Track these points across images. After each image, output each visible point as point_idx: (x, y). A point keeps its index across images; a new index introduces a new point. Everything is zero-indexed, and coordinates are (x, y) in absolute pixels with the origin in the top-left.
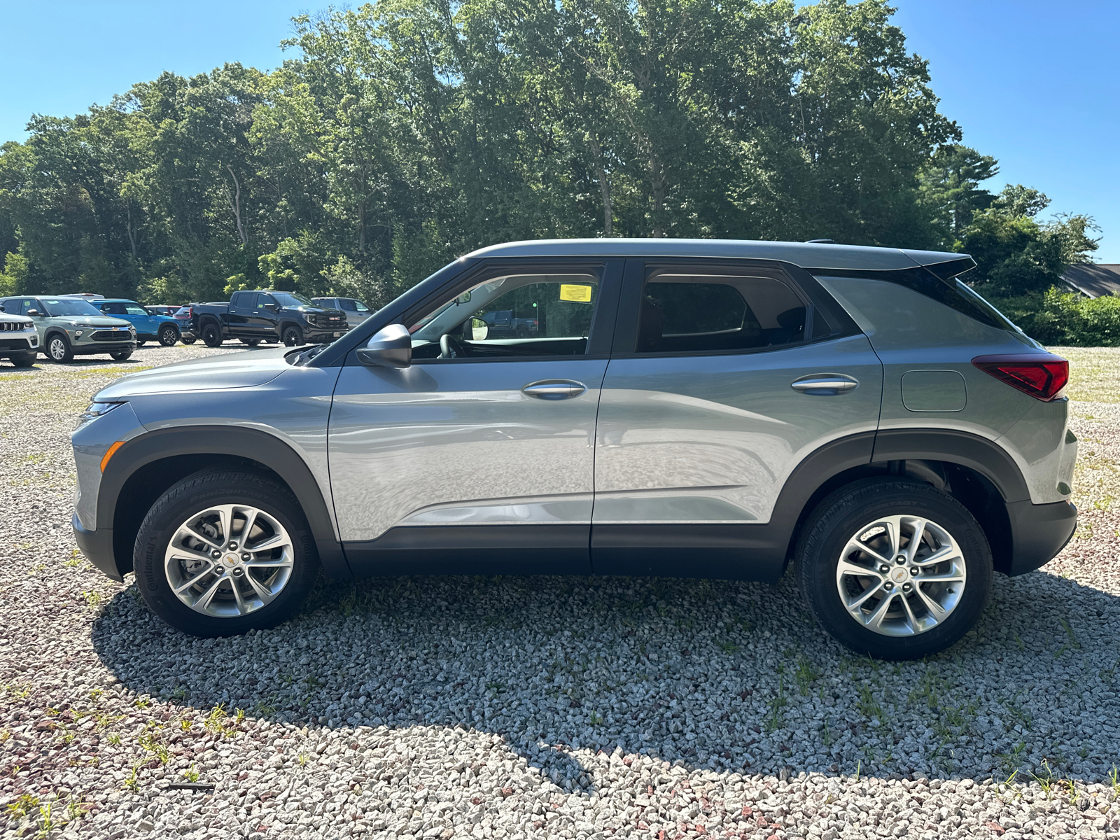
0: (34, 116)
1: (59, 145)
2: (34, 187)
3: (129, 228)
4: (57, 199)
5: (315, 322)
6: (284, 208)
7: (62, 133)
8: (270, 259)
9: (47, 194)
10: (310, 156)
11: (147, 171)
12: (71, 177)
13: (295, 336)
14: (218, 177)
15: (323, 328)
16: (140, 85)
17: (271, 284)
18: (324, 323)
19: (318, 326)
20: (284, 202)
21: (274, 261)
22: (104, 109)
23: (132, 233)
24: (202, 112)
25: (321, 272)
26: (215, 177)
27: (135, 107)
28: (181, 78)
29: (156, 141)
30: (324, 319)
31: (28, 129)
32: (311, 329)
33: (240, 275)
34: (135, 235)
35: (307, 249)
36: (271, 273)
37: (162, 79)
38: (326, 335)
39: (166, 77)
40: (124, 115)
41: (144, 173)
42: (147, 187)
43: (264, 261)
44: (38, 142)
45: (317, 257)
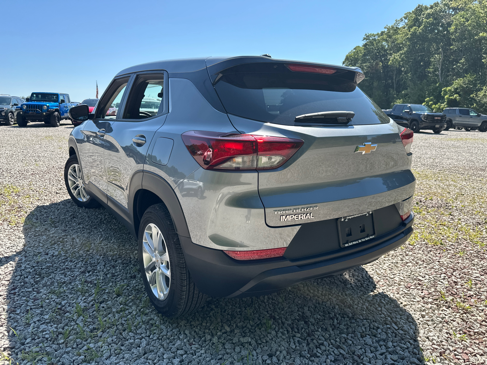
0: (366, 34)
1: (373, 45)
2: (361, 64)
3: (394, 78)
4: (369, 67)
5: (426, 120)
6: (462, 64)
7: (375, 40)
8: (448, 89)
9: (365, 66)
10: (481, 34)
11: (401, 52)
12: (375, 58)
13: (416, 126)
14: (433, 51)
15: (430, 123)
16: (408, 13)
17: (445, 102)
18: (431, 120)
19: (427, 121)
20: (463, 60)
21: (450, 90)
22: (390, 27)
23: (395, 80)
24: (431, 21)
25: (471, 96)
26: (432, 52)
27: (404, 24)
28: (426, 6)
29: (408, 38)
30: (431, 118)
31: (363, 40)
32: (423, 123)
33: (431, 98)
34: (396, 81)
35: (467, 84)
36: (446, 97)
37: (416, 8)
38: (431, 126)
39: (419, 7)
40: (398, 28)
41: (400, 53)
42: (400, 59)
43: (445, 91)
44: (365, 45)
45: (471, 88)
